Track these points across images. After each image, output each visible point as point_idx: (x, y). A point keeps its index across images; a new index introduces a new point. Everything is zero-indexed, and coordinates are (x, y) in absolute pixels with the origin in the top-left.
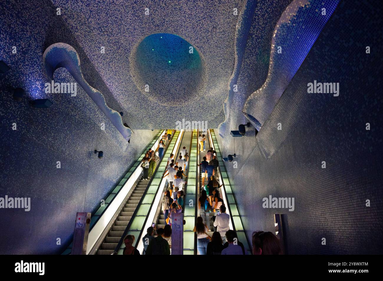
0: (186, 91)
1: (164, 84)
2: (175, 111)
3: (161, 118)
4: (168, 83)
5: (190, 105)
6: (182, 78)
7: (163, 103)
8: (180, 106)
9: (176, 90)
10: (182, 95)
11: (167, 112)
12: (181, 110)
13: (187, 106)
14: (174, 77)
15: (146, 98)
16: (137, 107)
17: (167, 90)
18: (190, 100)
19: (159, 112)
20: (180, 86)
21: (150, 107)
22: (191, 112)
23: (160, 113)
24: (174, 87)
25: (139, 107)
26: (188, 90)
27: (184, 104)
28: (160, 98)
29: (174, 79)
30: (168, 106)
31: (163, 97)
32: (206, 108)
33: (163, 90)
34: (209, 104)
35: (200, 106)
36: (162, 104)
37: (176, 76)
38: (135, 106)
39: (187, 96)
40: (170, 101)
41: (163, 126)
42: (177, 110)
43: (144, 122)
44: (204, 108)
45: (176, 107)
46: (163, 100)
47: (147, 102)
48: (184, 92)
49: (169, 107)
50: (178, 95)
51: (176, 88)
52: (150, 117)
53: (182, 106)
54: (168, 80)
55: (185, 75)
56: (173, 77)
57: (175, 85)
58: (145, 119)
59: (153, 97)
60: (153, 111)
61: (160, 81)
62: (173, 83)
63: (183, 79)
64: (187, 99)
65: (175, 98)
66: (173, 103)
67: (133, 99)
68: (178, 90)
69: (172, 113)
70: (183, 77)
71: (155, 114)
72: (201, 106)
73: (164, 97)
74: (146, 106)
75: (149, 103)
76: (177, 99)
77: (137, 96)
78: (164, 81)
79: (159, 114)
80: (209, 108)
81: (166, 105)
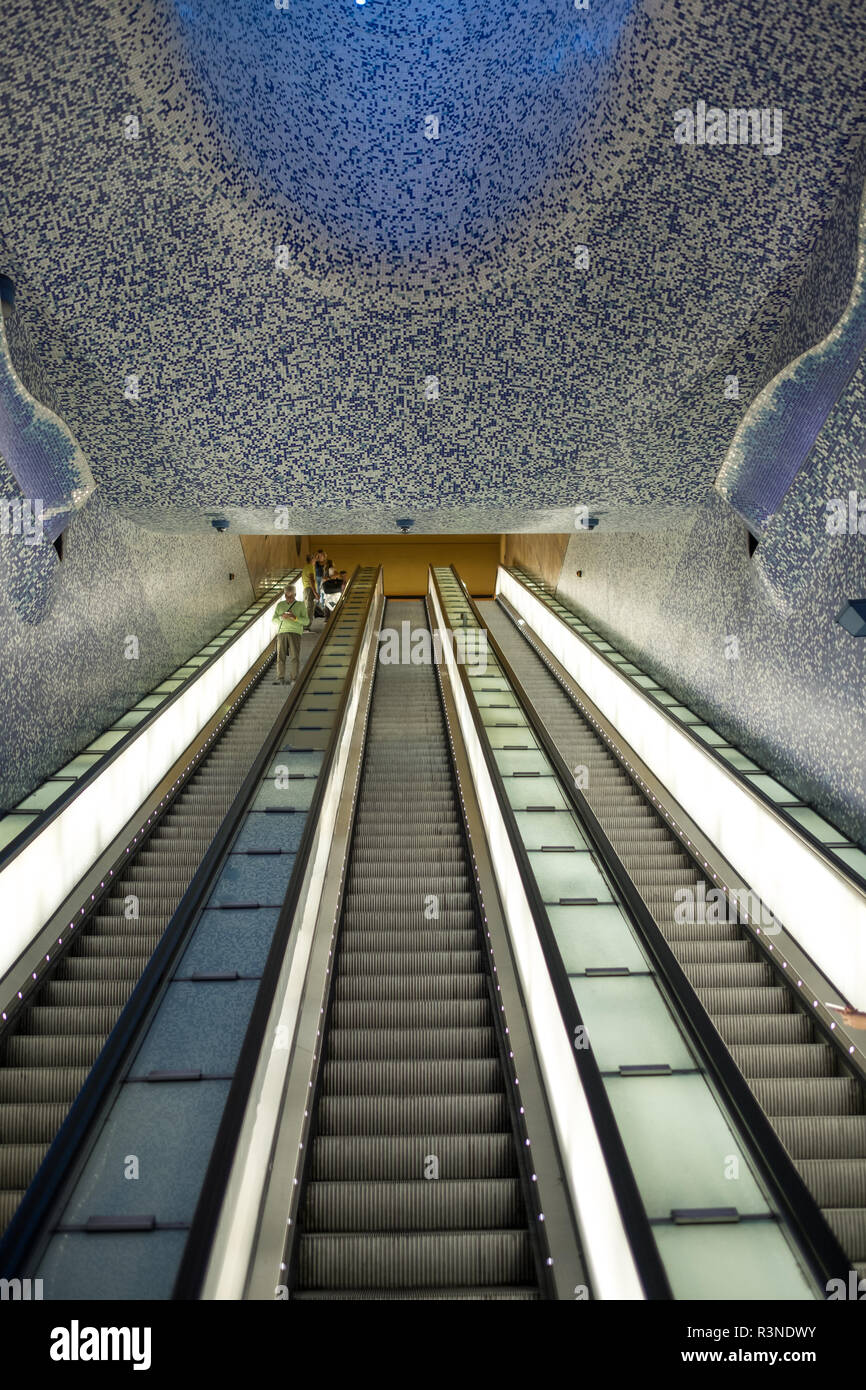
0: (482, 192)
1: (320, 141)
2: (393, 351)
3: (291, 406)
4: (353, 142)
5: (510, 293)
6: (450, 107)
7: (316, 273)
8: (436, 302)
9: (410, 191)
10: (453, 220)
11: (342, 357)
12: (439, 339)
13: (492, 300)
14: (393, 103)
15: (195, 207)
16: (120, 281)
17: (343, 180)
18: (512, 252)
19: (282, 351)
20: (439, 165)
21: (218, 300)
22: (508, 354)
23: (285, 362)
24: (391, 167)
25: (140, 290)
26: (497, 178)
27: (464, 283)
28: (296, 226)
29: (388, 118)
30: (347, 299)
31: (318, 223)
32: (631, 316)
33: (314, 174)
34: (657, 267)
35: (583, 300)
36: (308, 283)
37: (406, 96)
38: (111, 268)
39: (490, 223)
40: (369, 265)
41: (300, 477)
42: (411, 339)
43: (167, 430)
44: (616, 317)
45: (408, 315)
46: (316, 251)
47: (198, 251)
48: (464, 202)
49: (356, 307)
50: (421, 225)
51: (411, 174)
52: (214, 391)
53: (448, 304)
54: (350, 117)
55: (471, 88)
56: (382, 105)
57: (399, 157)
58: (177, 405)
59: (243, 207)
60: (236, 336)
61: (295, 107)
62: (387, 146)
63: (461, 112)
64: (491, 248)
65: (402, 241)
66: (385, 280)
67: (94, 195)
68: (419, 190)
69: (373, 363)
70: (458, 104)
71: (253, 365)
72: (592, 297)
73: (323, 229)
74: (187, 286)
75: (215, 257)
76: (416, 254)
77: (126, 175)
78: (318, 115)
79: (281, 369)
80: (653, 307)
81: (338, 293)
